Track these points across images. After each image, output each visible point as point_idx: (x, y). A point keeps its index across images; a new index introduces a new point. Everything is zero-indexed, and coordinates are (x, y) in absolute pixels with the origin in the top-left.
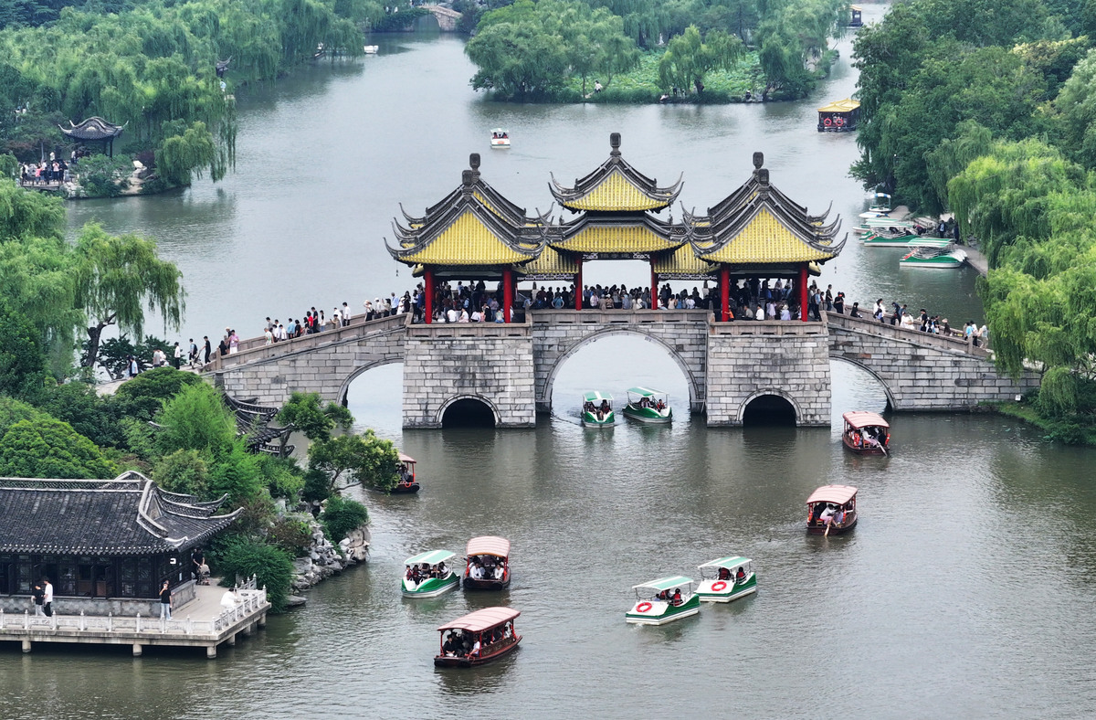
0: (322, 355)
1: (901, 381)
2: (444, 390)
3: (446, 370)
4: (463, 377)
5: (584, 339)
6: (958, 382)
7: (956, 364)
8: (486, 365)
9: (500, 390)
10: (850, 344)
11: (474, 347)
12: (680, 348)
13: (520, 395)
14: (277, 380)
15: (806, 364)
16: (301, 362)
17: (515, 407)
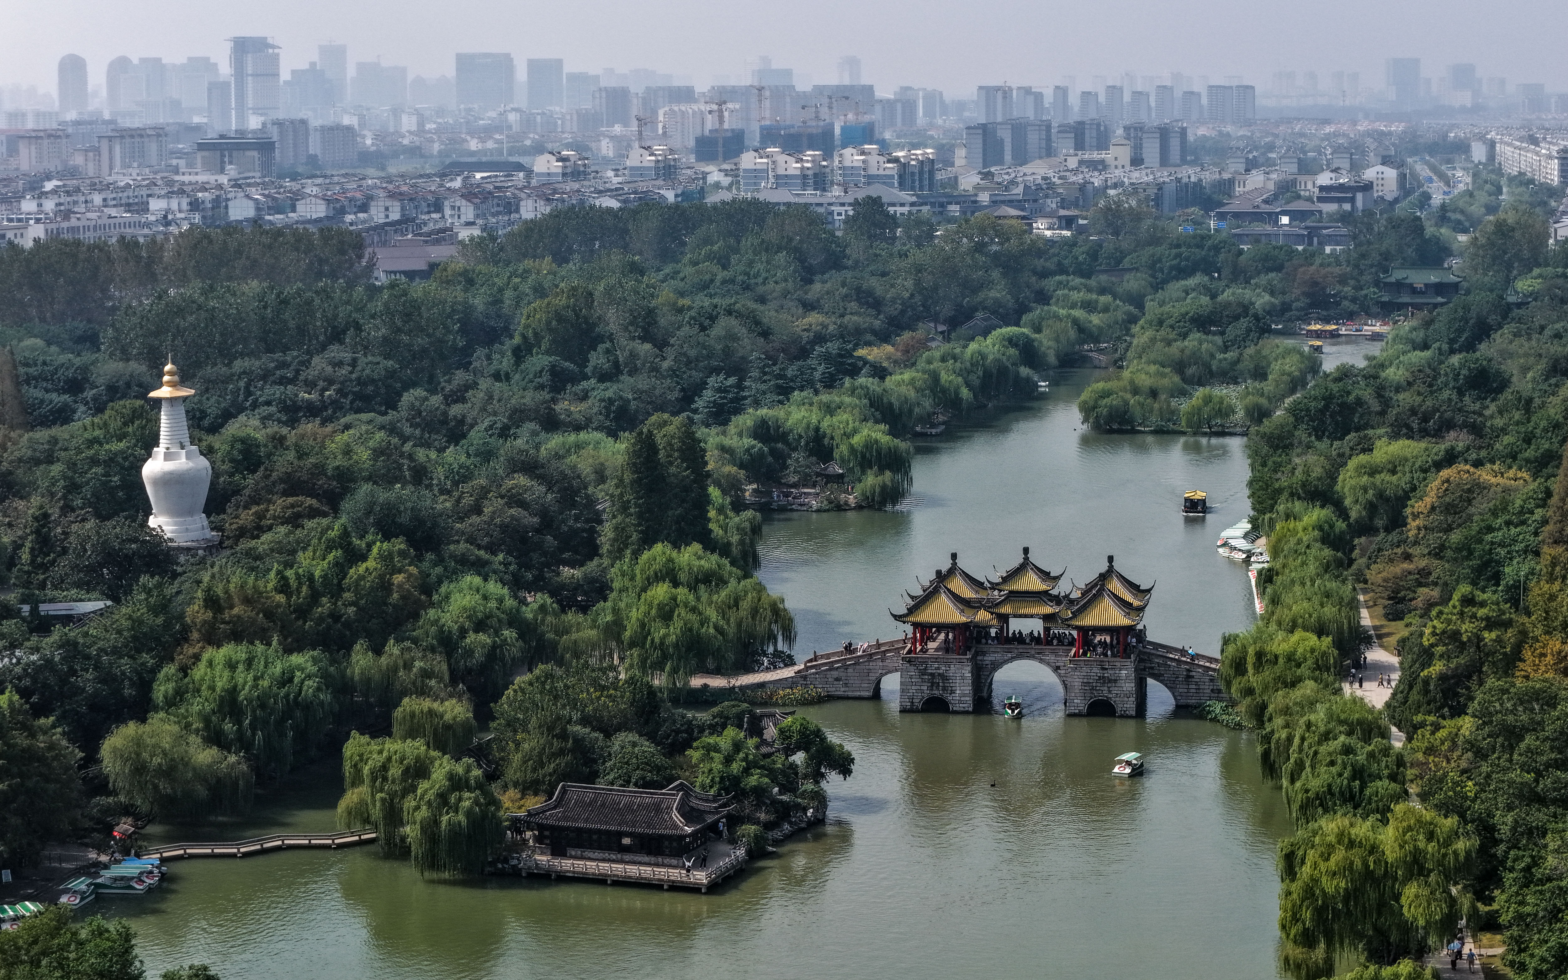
0: (862, 667)
1: (1182, 689)
2: (922, 691)
3: (923, 681)
4: (933, 685)
5: (1006, 662)
6: (1212, 690)
7: (1211, 680)
8: (944, 677)
9: (953, 692)
10: (1152, 668)
11: (938, 668)
12: (1058, 668)
13: (964, 695)
14: (837, 679)
15: (1121, 683)
16: (850, 670)
17: (960, 702)
